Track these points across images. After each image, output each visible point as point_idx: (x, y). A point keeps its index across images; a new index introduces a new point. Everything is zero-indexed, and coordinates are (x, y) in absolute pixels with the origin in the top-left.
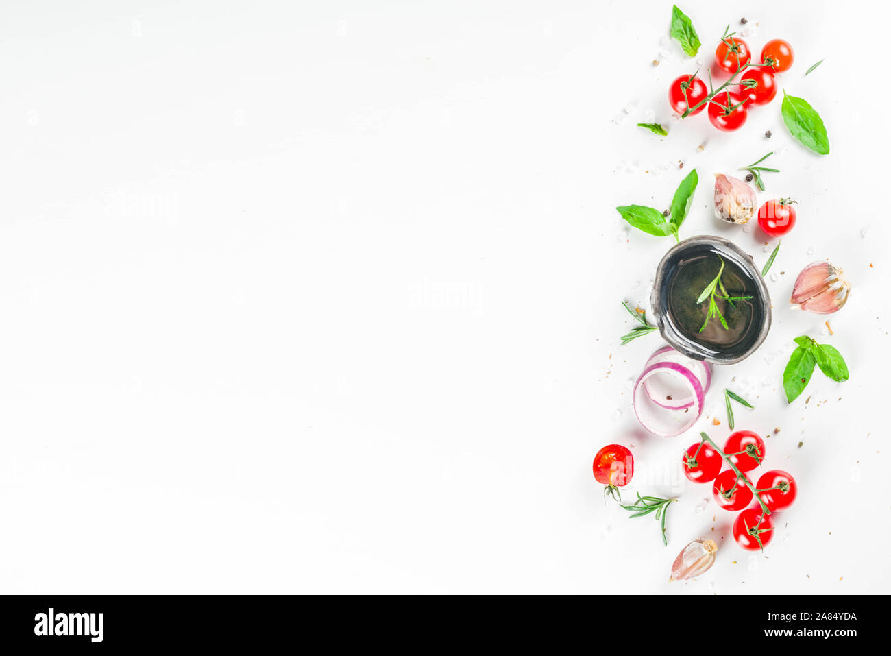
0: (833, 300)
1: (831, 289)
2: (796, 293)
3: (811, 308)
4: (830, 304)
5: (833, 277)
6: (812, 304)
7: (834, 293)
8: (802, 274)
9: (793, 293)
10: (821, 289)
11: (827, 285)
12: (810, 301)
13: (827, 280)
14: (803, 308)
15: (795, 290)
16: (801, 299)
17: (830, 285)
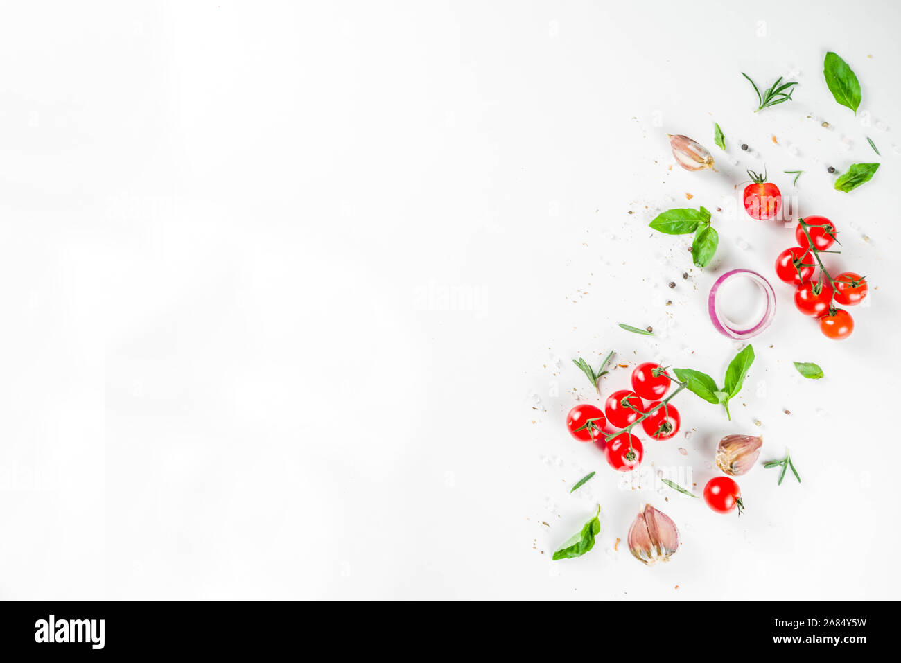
0: (641, 545)
1: (651, 546)
2: (656, 513)
3: (637, 523)
4: (637, 542)
5: (663, 551)
6: (642, 525)
7: (647, 548)
8: (672, 523)
9: (656, 510)
10: (654, 536)
11: (657, 543)
12: (644, 523)
13: (662, 546)
14: (640, 515)
15: (659, 512)
16: (648, 515)
17: (656, 547)
